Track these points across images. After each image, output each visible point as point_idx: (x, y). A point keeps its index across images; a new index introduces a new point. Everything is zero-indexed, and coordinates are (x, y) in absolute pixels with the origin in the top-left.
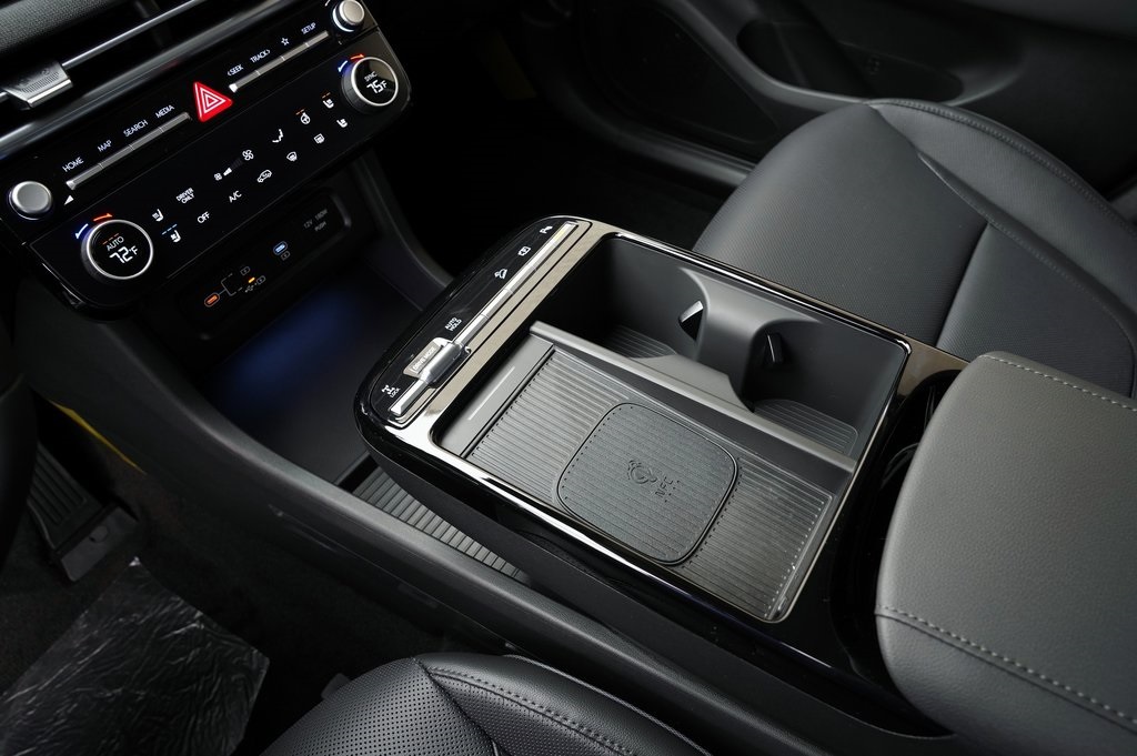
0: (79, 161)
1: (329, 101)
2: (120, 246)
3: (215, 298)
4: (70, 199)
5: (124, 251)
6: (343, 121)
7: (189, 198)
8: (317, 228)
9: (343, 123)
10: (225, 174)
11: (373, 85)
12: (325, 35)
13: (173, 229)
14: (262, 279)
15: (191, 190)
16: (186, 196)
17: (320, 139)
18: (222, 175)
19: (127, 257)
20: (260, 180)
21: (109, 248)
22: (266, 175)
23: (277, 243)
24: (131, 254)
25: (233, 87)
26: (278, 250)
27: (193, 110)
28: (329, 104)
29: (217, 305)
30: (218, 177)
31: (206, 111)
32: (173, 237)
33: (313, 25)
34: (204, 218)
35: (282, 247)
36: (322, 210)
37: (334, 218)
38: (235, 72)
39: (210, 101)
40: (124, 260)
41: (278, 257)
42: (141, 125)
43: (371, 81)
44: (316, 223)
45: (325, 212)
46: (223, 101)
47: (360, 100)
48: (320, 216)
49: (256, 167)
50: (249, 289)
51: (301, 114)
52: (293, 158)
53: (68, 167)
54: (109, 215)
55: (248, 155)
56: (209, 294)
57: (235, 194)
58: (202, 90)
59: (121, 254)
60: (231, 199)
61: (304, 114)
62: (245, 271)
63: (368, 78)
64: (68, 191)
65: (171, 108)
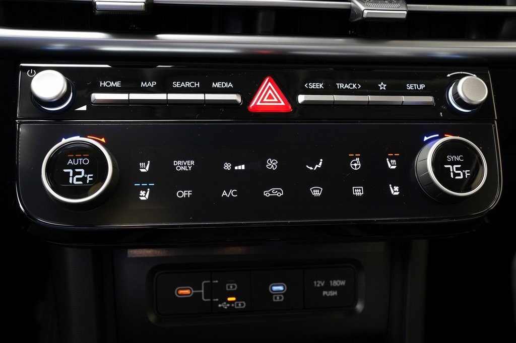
0: (117, 84)
1: (394, 161)
2: (79, 167)
3: (187, 292)
4: (84, 108)
5: (80, 173)
6: (396, 188)
7: (185, 168)
8: (325, 293)
9: (395, 191)
10: (236, 168)
11: (453, 168)
12: (429, 99)
13: (148, 187)
14: (242, 305)
15: (193, 163)
16: (183, 165)
17: (358, 192)
18: (233, 167)
19: (78, 180)
20: (266, 194)
21: (70, 162)
22: (276, 192)
23: (278, 281)
24: (84, 179)
25: (301, 98)
26: (275, 288)
27: (248, 97)
28: (392, 165)
29: (185, 300)
30: (227, 166)
31: (259, 103)
32: (142, 193)
33: (422, 86)
34: (184, 194)
35: (281, 288)
36: (342, 279)
37: (348, 296)
38: (313, 87)
39: (270, 97)
40: (74, 181)
41: (271, 295)
42: (193, 85)
43: (453, 163)
44: (328, 287)
45: (343, 283)
46: (283, 103)
47: (428, 175)
48: (335, 283)
49: (272, 179)
50: (225, 306)
51: (355, 157)
52: (316, 193)
53: (105, 84)
54: (103, 140)
55: (272, 164)
56: (184, 284)
57: (231, 192)
58: (270, 84)
59: (75, 174)
60: (224, 193)
61: (358, 159)
62: (231, 287)
63: (450, 158)
64: (87, 101)
65: (231, 85)
